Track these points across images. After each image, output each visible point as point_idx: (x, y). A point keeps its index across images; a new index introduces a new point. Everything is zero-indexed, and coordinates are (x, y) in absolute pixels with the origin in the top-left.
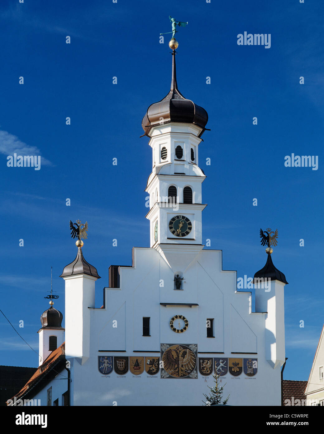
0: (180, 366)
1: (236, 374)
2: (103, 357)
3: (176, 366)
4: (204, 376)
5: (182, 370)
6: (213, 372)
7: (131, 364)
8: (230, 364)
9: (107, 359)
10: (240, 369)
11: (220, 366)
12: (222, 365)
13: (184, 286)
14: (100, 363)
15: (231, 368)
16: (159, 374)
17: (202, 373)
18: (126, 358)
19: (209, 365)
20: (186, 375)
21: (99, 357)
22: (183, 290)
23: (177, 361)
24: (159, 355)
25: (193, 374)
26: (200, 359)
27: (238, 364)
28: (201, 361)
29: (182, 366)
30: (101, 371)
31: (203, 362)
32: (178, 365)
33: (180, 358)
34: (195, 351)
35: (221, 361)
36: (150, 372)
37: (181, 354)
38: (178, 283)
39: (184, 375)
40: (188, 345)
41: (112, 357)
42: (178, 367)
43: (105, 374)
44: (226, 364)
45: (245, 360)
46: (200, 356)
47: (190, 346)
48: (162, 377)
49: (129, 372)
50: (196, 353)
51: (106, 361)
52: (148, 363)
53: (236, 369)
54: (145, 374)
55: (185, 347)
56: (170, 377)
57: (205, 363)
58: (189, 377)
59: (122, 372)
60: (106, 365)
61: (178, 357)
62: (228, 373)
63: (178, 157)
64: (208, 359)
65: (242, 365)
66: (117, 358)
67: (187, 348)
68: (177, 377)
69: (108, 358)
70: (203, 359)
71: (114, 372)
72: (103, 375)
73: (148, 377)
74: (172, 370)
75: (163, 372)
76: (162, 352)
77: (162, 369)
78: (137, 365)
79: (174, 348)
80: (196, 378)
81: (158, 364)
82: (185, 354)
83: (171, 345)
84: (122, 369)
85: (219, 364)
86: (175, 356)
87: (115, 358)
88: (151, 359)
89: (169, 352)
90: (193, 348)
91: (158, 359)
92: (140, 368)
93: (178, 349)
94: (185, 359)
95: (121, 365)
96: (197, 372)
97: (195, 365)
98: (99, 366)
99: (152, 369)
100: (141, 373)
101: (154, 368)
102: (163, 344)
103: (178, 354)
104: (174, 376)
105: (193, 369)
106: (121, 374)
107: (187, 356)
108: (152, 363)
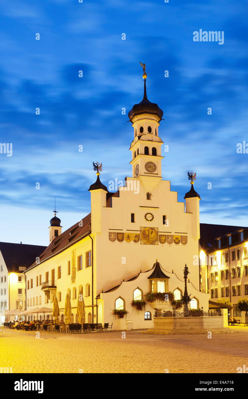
0: (150, 238)
1: (177, 243)
2: (111, 233)
3: (148, 239)
4: (162, 244)
5: (151, 241)
6: (166, 242)
7: (125, 237)
8: (174, 239)
9: (113, 234)
10: (179, 241)
11: (170, 239)
12: (170, 238)
13: (152, 197)
14: (110, 236)
15: (175, 240)
16: (139, 242)
17: (161, 243)
18: (123, 234)
19: (164, 239)
20: (153, 243)
21: (109, 233)
22: (151, 200)
23: (148, 236)
24: (139, 232)
25: (156, 243)
26: (160, 235)
27: (178, 238)
28: (160, 236)
29: (151, 238)
30: (110, 239)
31: (161, 237)
32: (149, 238)
33: (150, 234)
34: (157, 231)
35: (170, 236)
36: (135, 241)
37: (150, 232)
38: (149, 196)
39: (152, 243)
40: (154, 228)
41: (116, 233)
42: (149, 239)
43: (112, 241)
44: (172, 238)
45: (182, 236)
46: (159, 234)
47: (155, 229)
48: (141, 244)
49: (124, 240)
50: (158, 232)
51: (113, 235)
52: (134, 236)
53: (177, 241)
54: (132, 242)
55: (152, 229)
56: (145, 244)
57: (162, 237)
58: (154, 244)
59: (121, 240)
60: (113, 237)
61: (149, 234)
62: (173, 243)
63: (149, 132)
64: (164, 235)
65: (180, 239)
66: (118, 233)
67: (153, 230)
68: (148, 244)
69: (114, 233)
70: (161, 235)
71: (117, 240)
72: (111, 242)
73: (134, 243)
74: (146, 240)
75: (142, 241)
76: (141, 231)
77: (141, 240)
78: (128, 237)
79: (147, 229)
80: (158, 245)
81: (139, 237)
82: (152, 232)
83: (145, 228)
84: (121, 239)
85: (169, 238)
86: (147, 233)
87: (117, 233)
88: (135, 234)
89: (144, 231)
90: (156, 229)
91: (139, 235)
92: (130, 239)
93: (149, 230)
94: (152, 235)
95: (120, 237)
96: (158, 241)
97: (157, 238)
98: (109, 237)
99: (136, 239)
100: (131, 241)
101: (137, 239)
102: (141, 227)
103: (149, 232)
104: (147, 243)
105: (156, 240)
106: (120, 242)
107: (153, 234)
108: (136, 236)
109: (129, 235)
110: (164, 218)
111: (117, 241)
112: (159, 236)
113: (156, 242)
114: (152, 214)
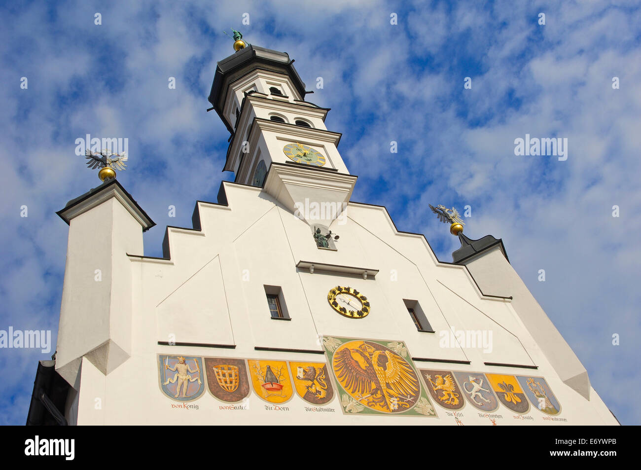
0: (383, 386)
1: (519, 408)
2: (173, 358)
3: (374, 386)
4: (451, 411)
5: (391, 396)
6: (467, 403)
7: (256, 378)
8: (495, 387)
9: (184, 362)
10: (522, 397)
11: (475, 389)
12: (477, 387)
14: (164, 374)
15: (501, 396)
16: (336, 403)
17: (442, 404)
18: (240, 363)
19: (449, 386)
20: (405, 407)
21: (162, 358)
22: (333, 250)
23: (371, 374)
24: (321, 359)
25: (422, 404)
26: (423, 372)
27: (511, 387)
28: (429, 377)
29: (388, 385)
30: (168, 391)
31: (434, 379)
32: (377, 383)
33: (376, 367)
34: (404, 354)
35: (471, 379)
36: (313, 399)
37: (374, 360)
39: (401, 408)
40: (386, 342)
41: (200, 358)
42: (379, 388)
43: (180, 399)
44: (486, 386)
45: (521, 380)
46: (419, 365)
47: (390, 345)
48: (347, 411)
49: (252, 394)
50: (409, 359)
51: (182, 368)
52: (302, 376)
53: (513, 398)
54: (295, 401)
55: (380, 346)
56: (367, 411)
57: (438, 381)
58: (414, 413)
59: (231, 395)
61: (371, 365)
62: (502, 406)
64: (444, 374)
65: (518, 389)
66: (211, 362)
67: (384, 348)
68: (384, 410)
70: (432, 373)
71: (207, 395)
72: (176, 403)
73: (308, 409)
74: (367, 395)
75: (345, 397)
76: (330, 354)
77: (341, 392)
78: (271, 379)
79: (355, 346)
81: (327, 379)
82: (383, 361)
83: (344, 340)
84: (232, 387)
85: (472, 387)
86: (363, 364)
87: (207, 360)
88: (306, 367)
89: (345, 354)
90: (397, 349)
91: (325, 369)
92: (281, 387)
93: (365, 350)
94: (389, 372)
95: (226, 378)
96: (429, 401)
97: (417, 384)
98: (163, 378)
99: (313, 390)
100: (287, 398)
101: (319, 386)
102: (326, 338)
103: (367, 360)
104: (377, 408)
105: (417, 393)
106: (231, 401)
107: (390, 364)
108: (311, 375)
109: (274, 371)
110: (412, 307)
111: (206, 398)
112: (425, 378)
113: (418, 403)
114: (356, 293)
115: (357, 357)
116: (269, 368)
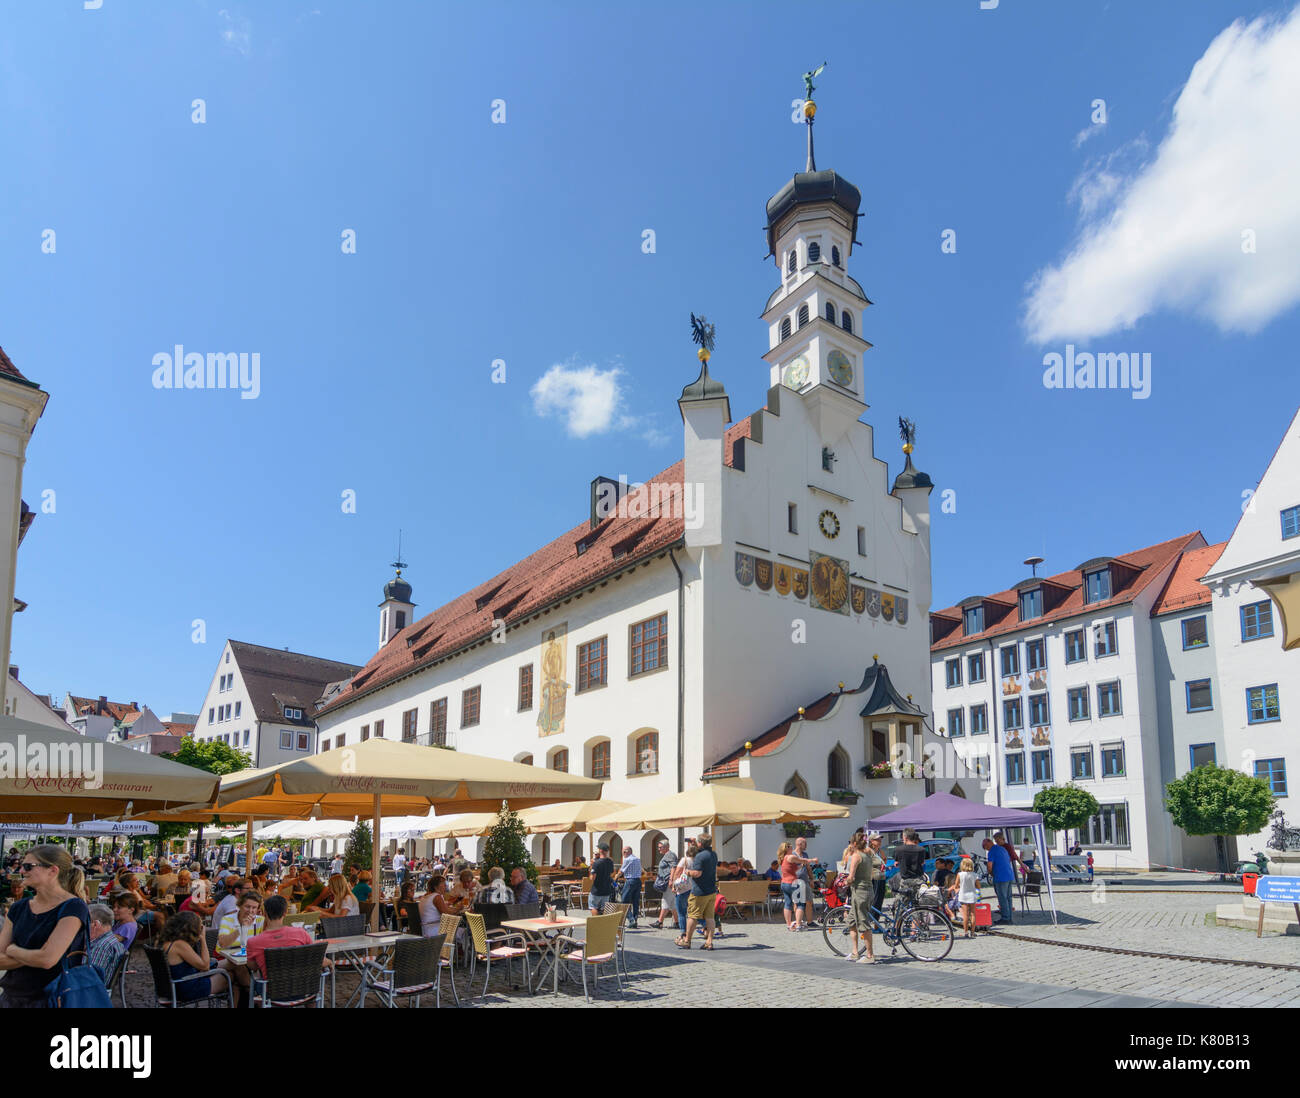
0: (831, 591)
1: (888, 617)
2: (742, 554)
3: (827, 591)
4: (856, 614)
5: (833, 599)
6: (866, 610)
7: (776, 576)
8: (882, 602)
9: (746, 559)
10: (892, 611)
11: (872, 602)
12: (874, 600)
13: (835, 466)
14: (738, 566)
15: (883, 608)
16: (807, 600)
17: (854, 609)
18: (769, 564)
19: (861, 598)
20: (836, 608)
21: (737, 554)
22: (831, 472)
23: (827, 583)
24: (807, 568)
26: (852, 586)
27: (890, 603)
28: (854, 589)
29: (833, 592)
30: (738, 577)
31: (855, 592)
33: (831, 579)
34: (847, 571)
35: (873, 594)
36: (798, 594)
37: (832, 572)
38: (827, 459)
40: (840, 561)
41: (753, 558)
42: (829, 593)
43: (744, 583)
44: (878, 601)
45: (898, 599)
46: (852, 581)
47: (841, 563)
48: (812, 605)
49: (773, 587)
50: (848, 575)
51: (744, 562)
52: (796, 578)
53: (888, 611)
54: (791, 595)
55: (836, 562)
56: (820, 607)
57: (857, 593)
58: (840, 612)
59: (765, 585)
60: (744, 569)
61: (829, 577)
62: (880, 615)
64: (861, 589)
65: (894, 606)
67: (839, 566)
68: (828, 608)
69: (747, 557)
70: (856, 587)
71: (754, 583)
72: (742, 586)
73: (795, 601)
74: (823, 597)
75: (813, 596)
76: (812, 565)
77: (812, 593)
78: (783, 578)
79: (823, 560)
80: (848, 615)
81: (807, 583)
82: (836, 573)
83: (821, 555)
84: (764, 580)
85: (872, 599)
86: (826, 575)
87: (757, 560)
88: (799, 572)
89: (819, 566)
90: (844, 566)
91: (807, 576)
92: (786, 584)
93: (828, 564)
94: (836, 582)
95: (763, 573)
96: (849, 605)
97: (846, 593)
98: (737, 570)
99: (799, 589)
100: (787, 592)
101: (802, 588)
102: (811, 552)
103: (828, 572)
104: (825, 606)
105: (845, 600)
106: (763, 589)
107: (838, 579)
108: (802, 578)
109: (785, 572)
111: (754, 586)
112: (852, 590)
113: (844, 607)
114: (835, 517)
115: (824, 570)
116: (782, 571)
